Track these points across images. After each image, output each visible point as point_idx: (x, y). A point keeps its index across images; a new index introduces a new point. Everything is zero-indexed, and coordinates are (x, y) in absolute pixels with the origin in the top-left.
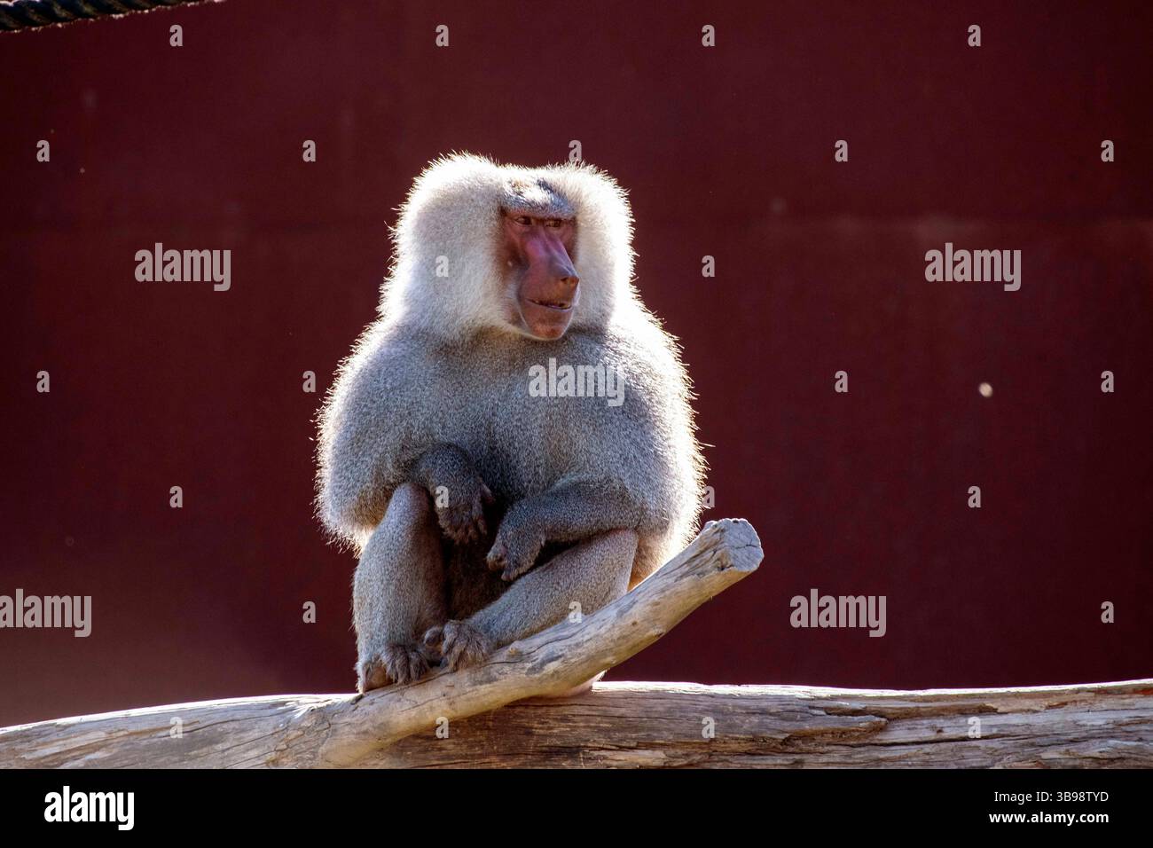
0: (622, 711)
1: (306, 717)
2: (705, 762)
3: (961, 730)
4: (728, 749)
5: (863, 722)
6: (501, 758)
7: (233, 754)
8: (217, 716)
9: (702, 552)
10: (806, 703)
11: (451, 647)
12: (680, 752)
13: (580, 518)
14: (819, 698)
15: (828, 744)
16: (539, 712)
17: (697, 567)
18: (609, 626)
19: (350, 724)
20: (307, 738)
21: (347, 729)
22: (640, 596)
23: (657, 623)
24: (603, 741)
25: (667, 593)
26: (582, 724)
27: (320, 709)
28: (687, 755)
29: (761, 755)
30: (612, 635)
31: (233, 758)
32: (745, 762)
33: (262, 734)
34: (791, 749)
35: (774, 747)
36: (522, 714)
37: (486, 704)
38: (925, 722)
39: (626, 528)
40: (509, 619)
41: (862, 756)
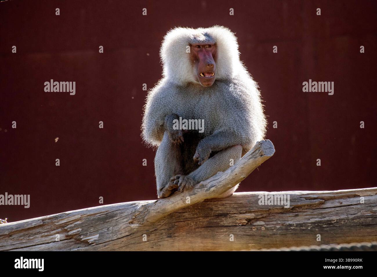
0: (241, 202)
1: (141, 208)
2: (268, 216)
3: (348, 202)
4: (274, 212)
5: (317, 202)
6: (203, 218)
7: (119, 221)
8: (114, 209)
9: (255, 151)
10: (299, 196)
11: (181, 184)
12: (259, 214)
13: (222, 143)
14: (303, 195)
15: (306, 209)
16: (215, 203)
17: (254, 155)
18: (229, 175)
19: (154, 210)
20: (141, 214)
21: (153, 211)
22: (238, 165)
23: (243, 174)
24: (235, 211)
25: (245, 164)
26: (228, 206)
27: (145, 205)
28: (262, 214)
29: (285, 213)
30: (230, 178)
31: (119, 222)
32: (280, 216)
33: (128, 214)
34: (294, 211)
35: (289, 211)
36: (209, 204)
37: (194, 201)
38: (337, 200)
39: (238, 145)
40: (201, 174)
41: (317, 212)
